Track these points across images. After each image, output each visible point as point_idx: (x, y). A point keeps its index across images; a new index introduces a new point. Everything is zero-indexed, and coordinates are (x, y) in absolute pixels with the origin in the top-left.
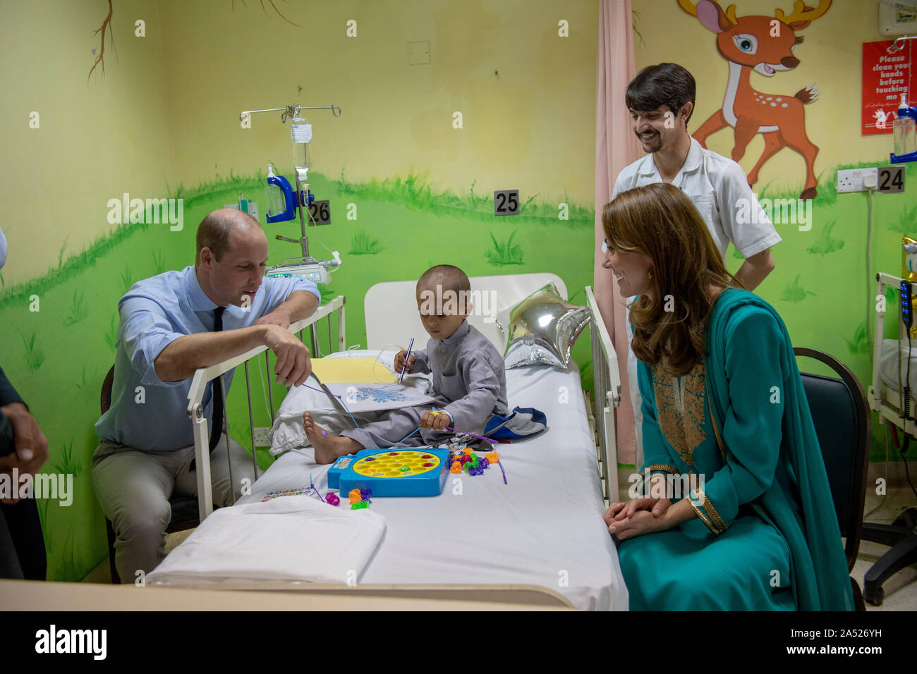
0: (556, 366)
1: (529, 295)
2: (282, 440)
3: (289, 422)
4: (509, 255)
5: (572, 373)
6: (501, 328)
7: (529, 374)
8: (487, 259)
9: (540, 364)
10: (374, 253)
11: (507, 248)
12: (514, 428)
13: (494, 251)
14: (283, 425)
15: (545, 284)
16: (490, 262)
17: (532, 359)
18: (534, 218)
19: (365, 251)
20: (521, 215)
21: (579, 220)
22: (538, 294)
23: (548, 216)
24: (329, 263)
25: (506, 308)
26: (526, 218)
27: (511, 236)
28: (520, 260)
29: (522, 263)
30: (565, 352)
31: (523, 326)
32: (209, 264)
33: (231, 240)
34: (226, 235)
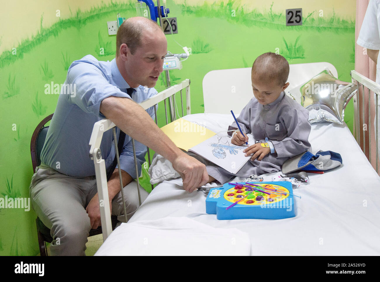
0: (334, 123)
4: (295, 52)
9: (324, 122)
10: (206, 53)
11: (293, 48)
12: (318, 166)
15: (323, 70)
17: (318, 119)
18: (312, 27)
19: (201, 51)
20: (304, 25)
21: (342, 28)
22: (319, 76)
23: (321, 26)
24: (181, 55)
25: (297, 86)
26: (307, 27)
27: (297, 40)
28: (303, 55)
29: (303, 58)
30: (341, 113)
31: (309, 98)
32: (126, 56)
33: (142, 39)
34: (139, 35)
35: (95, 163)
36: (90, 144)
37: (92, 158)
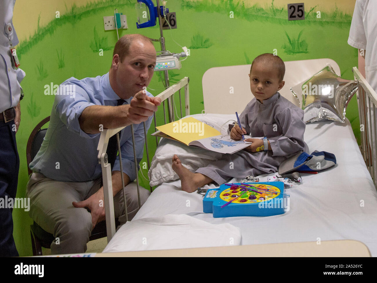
0: (336, 121)
1: (315, 73)
2: (158, 175)
3: (163, 162)
4: (298, 47)
5: (347, 126)
6: (296, 97)
7: (318, 127)
8: (284, 50)
9: (326, 120)
10: (206, 48)
11: (297, 42)
12: (312, 166)
13: (288, 44)
14: (159, 165)
15: (325, 66)
16: (285, 52)
17: (319, 117)
18: (315, 22)
19: (200, 46)
20: (306, 20)
21: (345, 23)
22: (321, 73)
23: (325, 20)
24: (180, 54)
25: (298, 83)
26: (309, 22)
27: (299, 35)
28: (306, 49)
29: (307, 52)
30: (342, 111)
35: (102, 167)
36: (98, 149)
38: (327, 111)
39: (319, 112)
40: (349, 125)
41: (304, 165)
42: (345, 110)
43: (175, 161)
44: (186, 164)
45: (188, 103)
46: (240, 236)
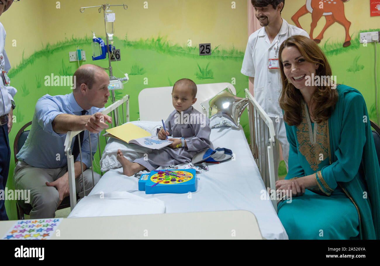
0: (233, 127)
1: (218, 93)
2: (107, 164)
3: (110, 155)
4: (206, 74)
5: (241, 130)
6: (205, 109)
7: (220, 131)
8: (196, 76)
9: (225, 126)
10: (141, 74)
11: (205, 71)
12: (215, 159)
13: (199, 73)
14: (107, 156)
15: (225, 88)
16: (197, 78)
17: (221, 124)
18: (218, 56)
19: (137, 73)
20: (212, 55)
21: (239, 57)
22: (222, 93)
23: (225, 56)
24: (123, 79)
25: (207, 99)
26: (214, 56)
27: (207, 66)
28: (212, 76)
29: (213, 78)
30: (237, 120)
31: (215, 108)
32: (85, 91)
33: (95, 78)
34: (93, 75)
35: (67, 157)
36: (64, 145)
37: (66, 154)
38: (227, 119)
39: (221, 120)
40: (242, 129)
41: (210, 157)
42: (239, 119)
43: (119, 154)
44: (127, 156)
45: (128, 113)
46: (164, 207)
